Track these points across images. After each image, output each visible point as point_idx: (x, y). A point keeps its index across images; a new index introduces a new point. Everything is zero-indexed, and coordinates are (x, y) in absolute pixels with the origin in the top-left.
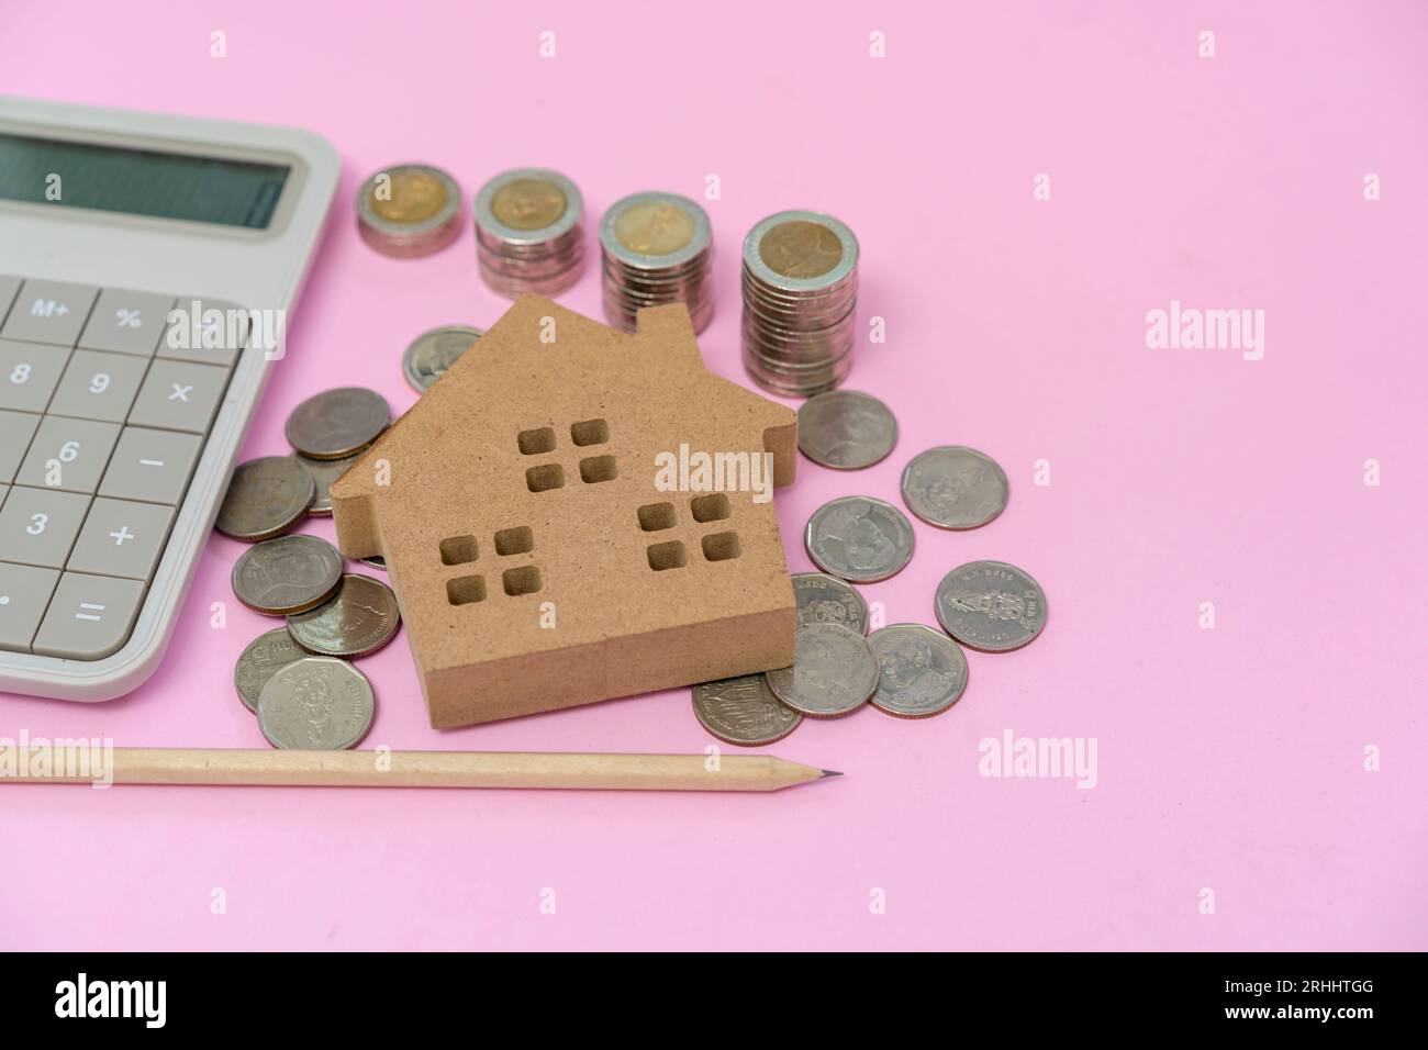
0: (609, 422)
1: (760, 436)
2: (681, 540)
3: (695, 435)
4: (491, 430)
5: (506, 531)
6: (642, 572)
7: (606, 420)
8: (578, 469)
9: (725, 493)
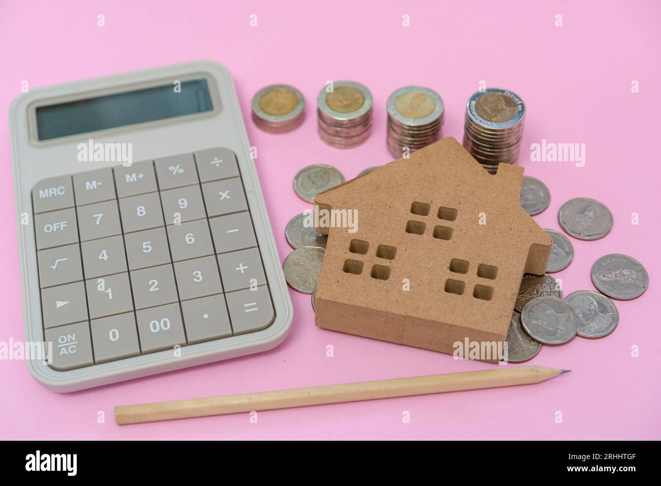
0: (459, 211)
1: (529, 246)
2: (465, 282)
3: (497, 234)
4: (402, 196)
5: (385, 246)
6: (439, 290)
7: (458, 210)
8: (433, 229)
9: (498, 267)
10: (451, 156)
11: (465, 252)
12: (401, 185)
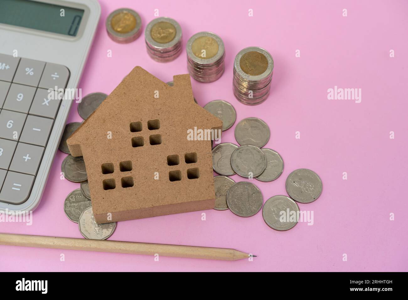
2: (180, 170)
4: (121, 121)
5: (124, 162)
6: (167, 182)
7: (159, 120)
8: (149, 139)
9: (196, 152)
10: (142, 81)
11: (174, 149)
12: (118, 113)
